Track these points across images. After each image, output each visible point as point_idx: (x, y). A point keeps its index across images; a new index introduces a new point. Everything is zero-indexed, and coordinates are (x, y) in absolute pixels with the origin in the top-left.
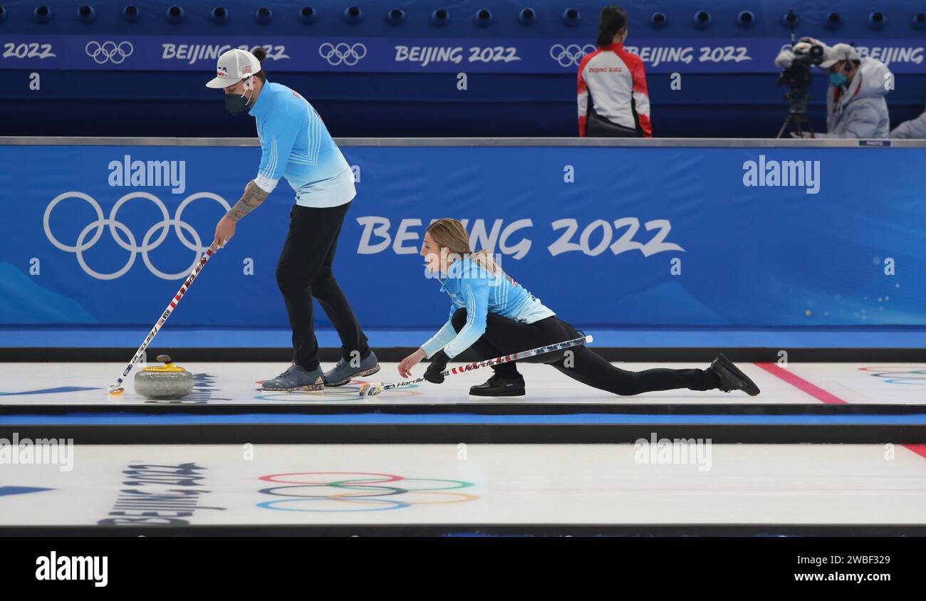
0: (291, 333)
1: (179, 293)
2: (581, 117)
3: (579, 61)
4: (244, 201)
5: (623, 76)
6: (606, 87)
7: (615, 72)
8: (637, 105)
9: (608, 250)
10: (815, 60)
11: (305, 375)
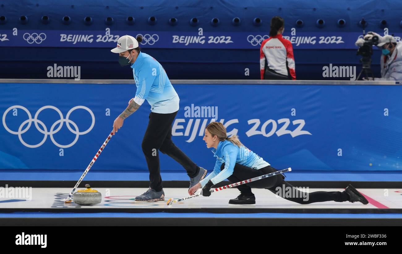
0: (149, 174)
1: (97, 154)
2: (262, 70)
3: (261, 43)
4: (128, 110)
5: (282, 50)
6: (274, 55)
7: (278, 48)
8: (289, 64)
9: (275, 134)
10: (375, 43)
11: (156, 194)
